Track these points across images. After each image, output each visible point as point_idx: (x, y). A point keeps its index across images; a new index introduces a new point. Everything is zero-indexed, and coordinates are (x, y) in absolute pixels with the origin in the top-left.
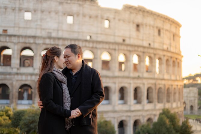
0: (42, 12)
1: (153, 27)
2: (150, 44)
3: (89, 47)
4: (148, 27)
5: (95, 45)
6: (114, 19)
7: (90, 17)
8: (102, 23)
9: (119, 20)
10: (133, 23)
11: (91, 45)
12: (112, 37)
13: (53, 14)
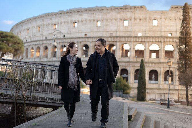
0: (107, 20)
8: (151, 22)
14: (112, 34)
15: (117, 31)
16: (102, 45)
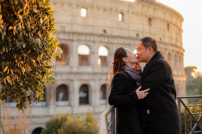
0: (55, 3)
1: (163, 21)
2: (161, 39)
3: (104, 42)
4: (159, 21)
5: (110, 40)
6: (128, 12)
7: (105, 10)
8: (117, 16)
9: (133, 13)
10: (146, 16)
11: (106, 40)
12: (127, 32)
13: (66, 7)
14: (64, 27)
15: (72, 24)
16: (144, 48)
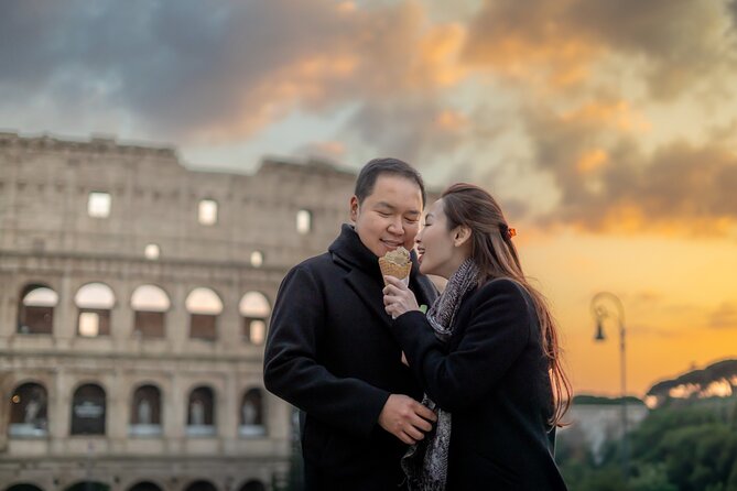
0: (21, 186)
3: (150, 277)
5: (167, 272)
7: (157, 196)
8: (192, 210)
9: (246, 201)
14: (42, 242)
15: (63, 234)
